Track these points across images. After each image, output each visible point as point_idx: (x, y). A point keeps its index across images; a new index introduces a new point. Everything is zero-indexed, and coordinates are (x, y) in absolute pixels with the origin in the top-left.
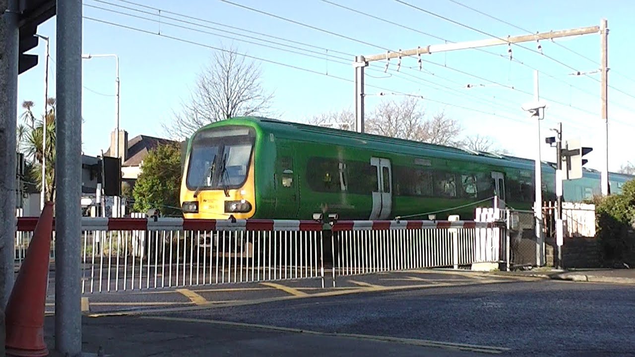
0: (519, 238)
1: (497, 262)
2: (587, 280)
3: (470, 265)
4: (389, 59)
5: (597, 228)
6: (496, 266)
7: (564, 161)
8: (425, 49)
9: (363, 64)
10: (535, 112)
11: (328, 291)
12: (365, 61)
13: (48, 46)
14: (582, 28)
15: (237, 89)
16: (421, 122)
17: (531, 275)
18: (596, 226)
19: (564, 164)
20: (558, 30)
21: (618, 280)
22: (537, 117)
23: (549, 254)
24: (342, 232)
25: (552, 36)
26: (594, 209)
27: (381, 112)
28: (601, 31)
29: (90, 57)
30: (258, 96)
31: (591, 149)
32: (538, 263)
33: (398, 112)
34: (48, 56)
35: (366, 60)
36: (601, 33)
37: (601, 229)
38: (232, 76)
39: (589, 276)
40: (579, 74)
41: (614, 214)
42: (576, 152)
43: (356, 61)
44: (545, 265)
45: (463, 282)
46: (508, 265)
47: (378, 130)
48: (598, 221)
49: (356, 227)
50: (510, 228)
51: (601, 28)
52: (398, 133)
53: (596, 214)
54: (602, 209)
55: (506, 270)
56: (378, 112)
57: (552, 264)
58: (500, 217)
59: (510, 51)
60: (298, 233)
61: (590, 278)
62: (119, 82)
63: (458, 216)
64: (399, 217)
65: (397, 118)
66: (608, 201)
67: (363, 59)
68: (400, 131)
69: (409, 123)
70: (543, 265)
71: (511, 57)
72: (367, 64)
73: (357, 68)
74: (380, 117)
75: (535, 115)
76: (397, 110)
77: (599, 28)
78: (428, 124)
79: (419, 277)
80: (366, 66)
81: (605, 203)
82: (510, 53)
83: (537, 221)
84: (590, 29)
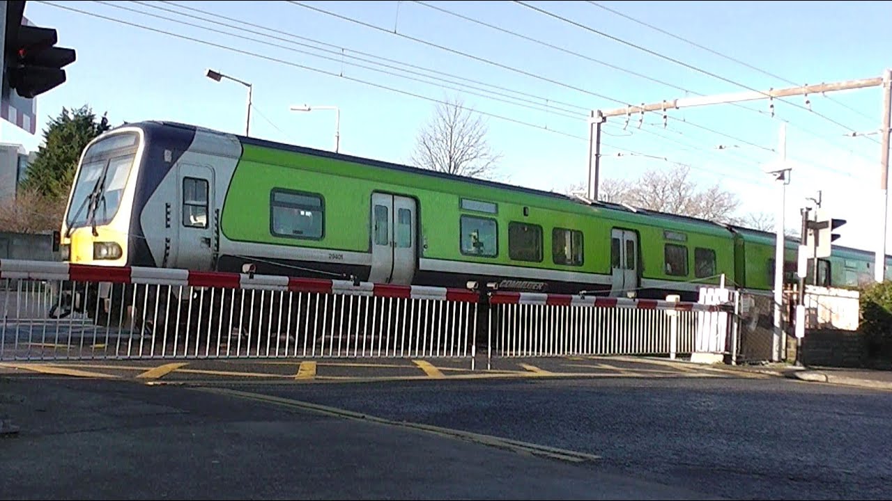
0: (753, 327)
1: (722, 353)
2: (827, 381)
3: (689, 356)
4: (629, 115)
5: (860, 320)
6: (721, 358)
7: (811, 235)
8: (672, 103)
9: (600, 119)
10: (779, 175)
11: (479, 373)
12: (602, 116)
13: (250, 93)
14: (862, 80)
15: (461, 146)
16: (693, 194)
17: (758, 371)
18: (859, 318)
19: (811, 239)
20: (831, 82)
21: (867, 383)
22: (782, 181)
23: (790, 347)
24: (504, 305)
25: (824, 89)
26: (858, 296)
27: (646, 181)
28: (885, 84)
29: (309, 110)
30: (485, 154)
31: (844, 222)
32: (775, 358)
33: (665, 182)
34: (250, 104)
35: (604, 115)
36: (884, 86)
37: (866, 321)
38: (456, 131)
39: (830, 377)
40: (854, 135)
41: (883, 305)
42: (824, 225)
43: (592, 116)
44: (785, 360)
45: (657, 373)
46: (734, 358)
47: (642, 201)
48: (863, 312)
49: (522, 300)
50: (739, 313)
51: (885, 81)
52: (665, 205)
53: (860, 303)
54: (868, 298)
55: (731, 364)
56: (642, 181)
57: (793, 359)
58: (729, 299)
59: (772, 106)
60: (445, 303)
61: (831, 379)
62: (338, 137)
63: (678, 297)
64: (585, 292)
65: (664, 188)
66: (878, 289)
67: (600, 114)
68: (668, 203)
69: (678, 194)
70: (781, 360)
71: (773, 114)
72: (604, 119)
73: (592, 125)
74: (644, 187)
75: (779, 178)
76: (664, 179)
77: (882, 79)
78: (700, 196)
79: (611, 365)
80: (603, 122)
81: (873, 291)
82: (772, 109)
83: (777, 307)
84: (871, 81)
